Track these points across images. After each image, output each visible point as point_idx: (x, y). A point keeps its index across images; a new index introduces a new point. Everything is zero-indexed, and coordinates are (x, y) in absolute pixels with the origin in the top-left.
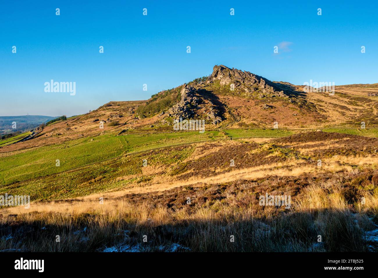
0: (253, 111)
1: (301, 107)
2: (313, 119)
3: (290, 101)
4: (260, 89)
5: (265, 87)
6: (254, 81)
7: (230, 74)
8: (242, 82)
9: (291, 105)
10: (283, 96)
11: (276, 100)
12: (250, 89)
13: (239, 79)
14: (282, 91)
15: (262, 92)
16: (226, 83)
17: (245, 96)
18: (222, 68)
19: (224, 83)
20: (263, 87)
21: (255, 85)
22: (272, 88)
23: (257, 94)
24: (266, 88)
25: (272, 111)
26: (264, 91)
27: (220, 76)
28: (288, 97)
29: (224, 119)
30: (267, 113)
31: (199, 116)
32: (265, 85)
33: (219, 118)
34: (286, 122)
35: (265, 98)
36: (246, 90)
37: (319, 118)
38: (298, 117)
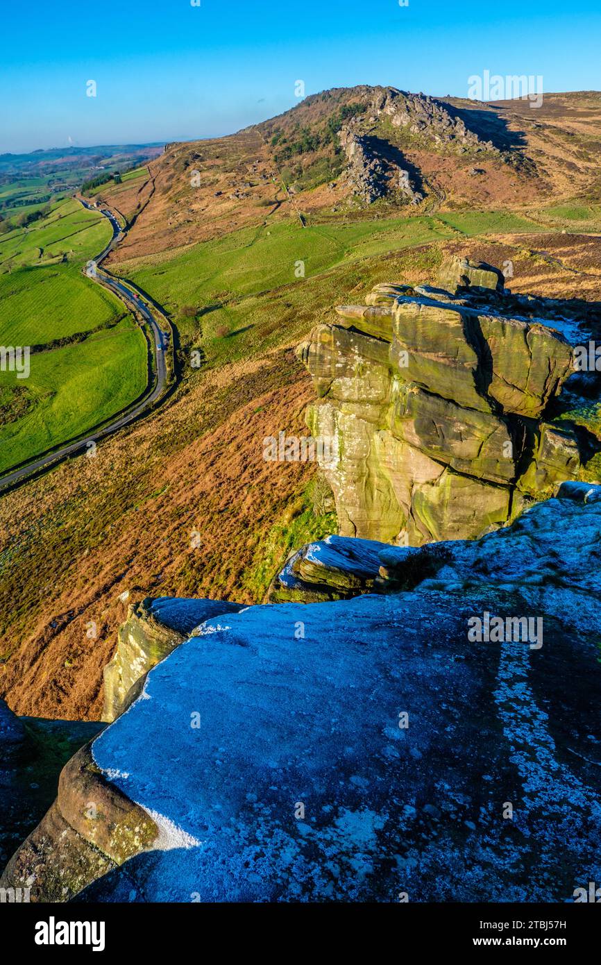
0: (457, 179)
1: (517, 169)
2: (535, 191)
3: (503, 160)
4: (457, 137)
5: (466, 134)
6: (448, 123)
7: (407, 107)
8: (428, 123)
9: (505, 168)
10: (491, 149)
11: (483, 157)
12: (444, 138)
13: (424, 117)
14: (491, 142)
15: (461, 143)
16: (402, 123)
17: (436, 149)
18: (394, 95)
19: (398, 123)
20: (462, 133)
21: (450, 128)
22: (476, 136)
23: (454, 146)
24: (467, 136)
25: (482, 180)
26: (464, 141)
27: (389, 110)
28: (498, 151)
29: (425, 195)
30: (476, 182)
31: (391, 191)
32: (466, 130)
33: (418, 195)
34: (503, 198)
35: (467, 153)
36: (437, 138)
37: (542, 189)
38: (516, 188)
